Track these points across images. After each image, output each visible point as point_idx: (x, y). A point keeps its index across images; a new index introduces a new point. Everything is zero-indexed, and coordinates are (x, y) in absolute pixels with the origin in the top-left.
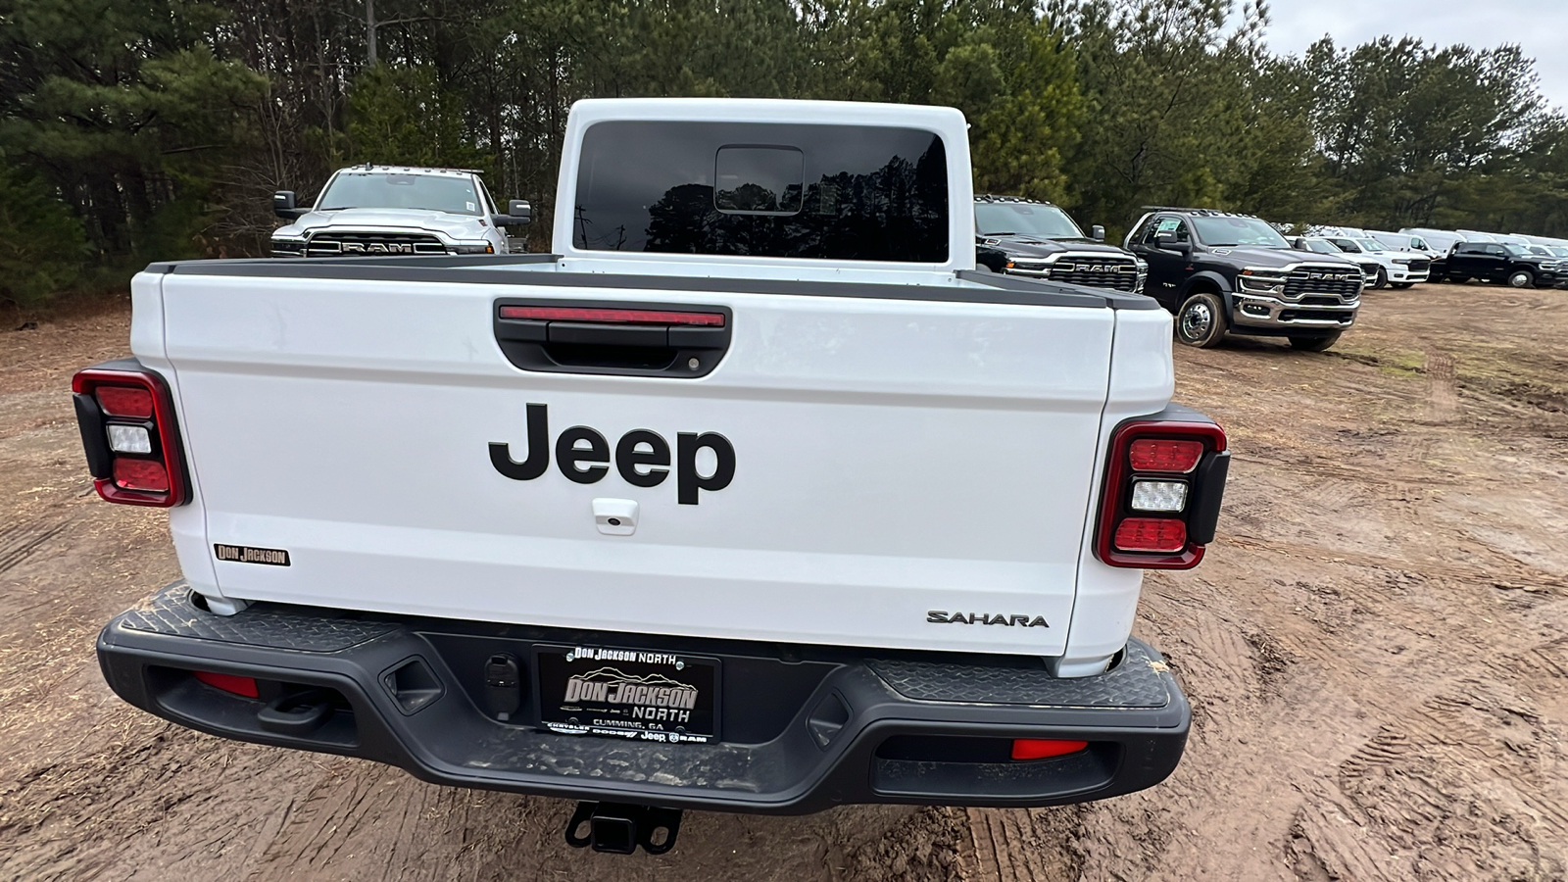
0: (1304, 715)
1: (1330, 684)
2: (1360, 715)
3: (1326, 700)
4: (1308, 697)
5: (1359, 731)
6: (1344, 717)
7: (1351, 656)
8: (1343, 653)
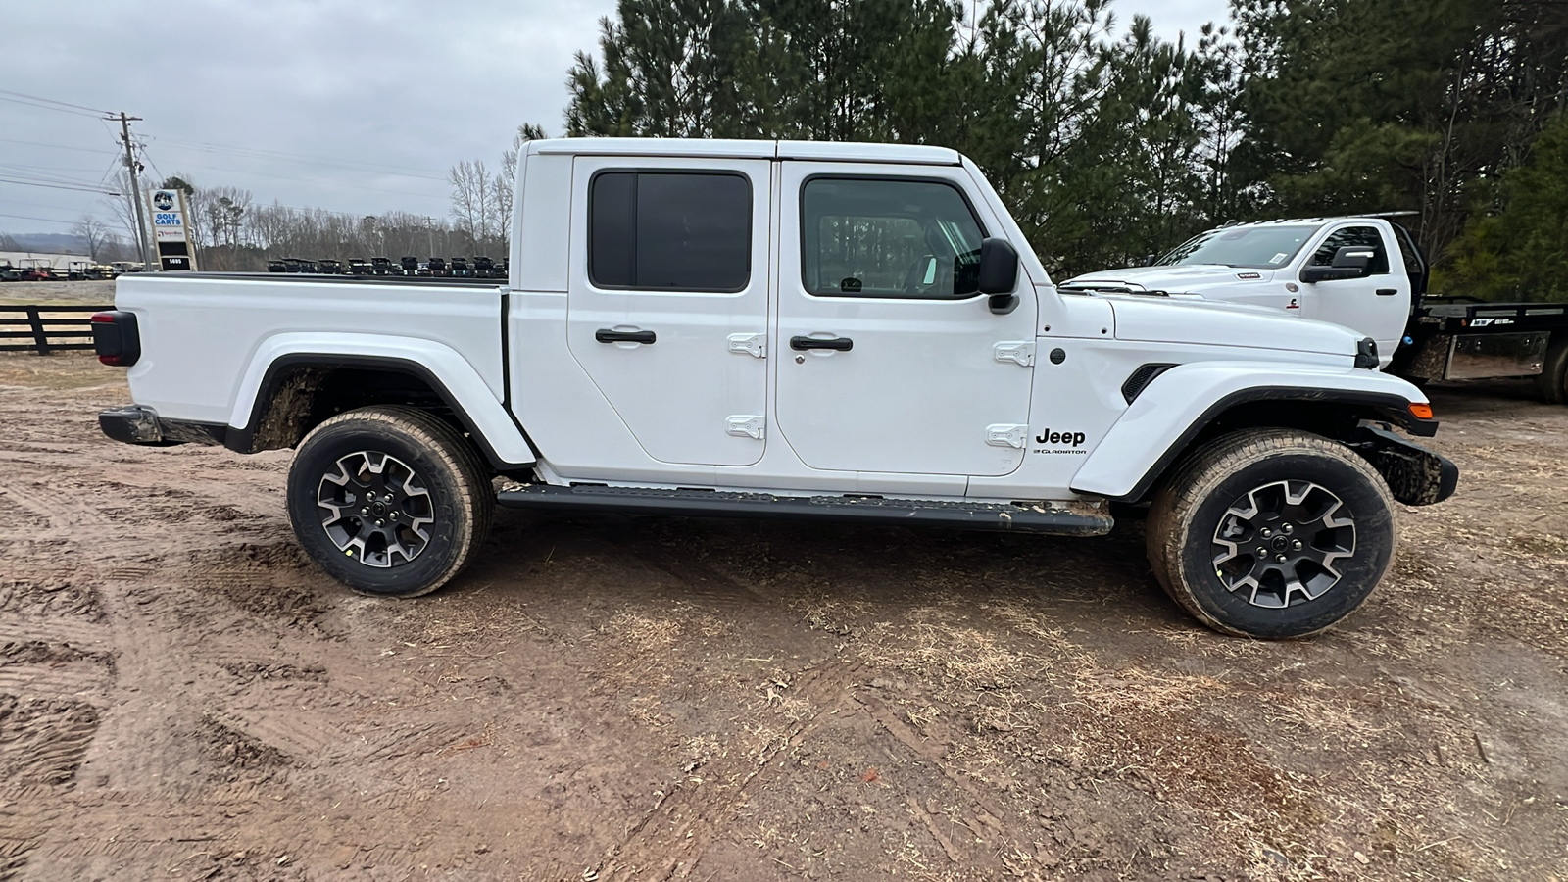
0: (159, 737)
1: (157, 789)
2: (104, 781)
3: (148, 765)
4: (168, 755)
5: (97, 763)
6: (120, 766)
7: (156, 853)
8: (170, 849)
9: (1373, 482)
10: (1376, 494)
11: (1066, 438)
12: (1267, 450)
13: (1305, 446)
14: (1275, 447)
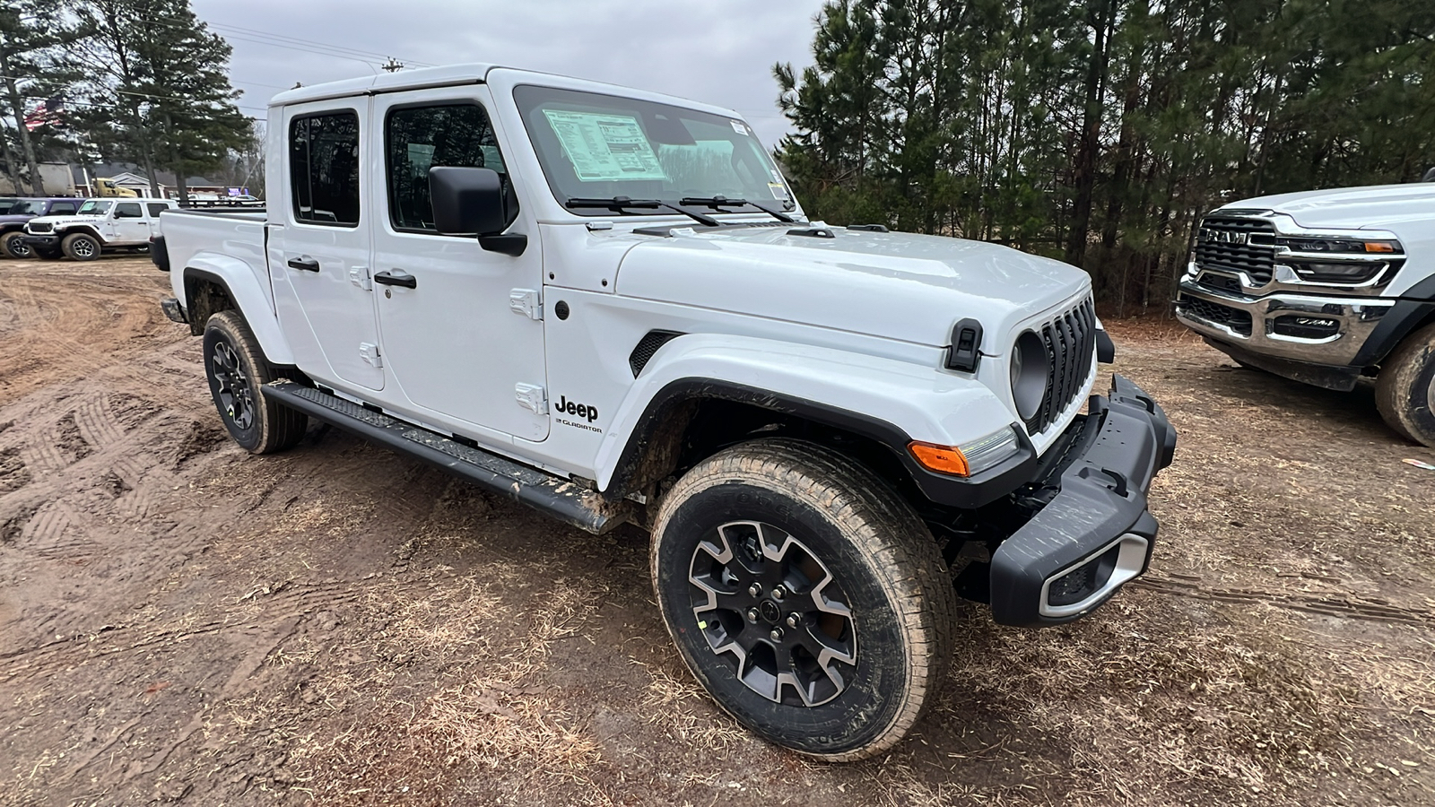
9: (868, 560)
10: (870, 579)
11: (580, 410)
12: (730, 472)
13: (773, 478)
14: (740, 470)
